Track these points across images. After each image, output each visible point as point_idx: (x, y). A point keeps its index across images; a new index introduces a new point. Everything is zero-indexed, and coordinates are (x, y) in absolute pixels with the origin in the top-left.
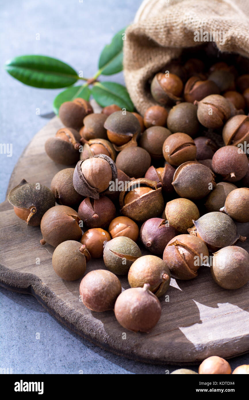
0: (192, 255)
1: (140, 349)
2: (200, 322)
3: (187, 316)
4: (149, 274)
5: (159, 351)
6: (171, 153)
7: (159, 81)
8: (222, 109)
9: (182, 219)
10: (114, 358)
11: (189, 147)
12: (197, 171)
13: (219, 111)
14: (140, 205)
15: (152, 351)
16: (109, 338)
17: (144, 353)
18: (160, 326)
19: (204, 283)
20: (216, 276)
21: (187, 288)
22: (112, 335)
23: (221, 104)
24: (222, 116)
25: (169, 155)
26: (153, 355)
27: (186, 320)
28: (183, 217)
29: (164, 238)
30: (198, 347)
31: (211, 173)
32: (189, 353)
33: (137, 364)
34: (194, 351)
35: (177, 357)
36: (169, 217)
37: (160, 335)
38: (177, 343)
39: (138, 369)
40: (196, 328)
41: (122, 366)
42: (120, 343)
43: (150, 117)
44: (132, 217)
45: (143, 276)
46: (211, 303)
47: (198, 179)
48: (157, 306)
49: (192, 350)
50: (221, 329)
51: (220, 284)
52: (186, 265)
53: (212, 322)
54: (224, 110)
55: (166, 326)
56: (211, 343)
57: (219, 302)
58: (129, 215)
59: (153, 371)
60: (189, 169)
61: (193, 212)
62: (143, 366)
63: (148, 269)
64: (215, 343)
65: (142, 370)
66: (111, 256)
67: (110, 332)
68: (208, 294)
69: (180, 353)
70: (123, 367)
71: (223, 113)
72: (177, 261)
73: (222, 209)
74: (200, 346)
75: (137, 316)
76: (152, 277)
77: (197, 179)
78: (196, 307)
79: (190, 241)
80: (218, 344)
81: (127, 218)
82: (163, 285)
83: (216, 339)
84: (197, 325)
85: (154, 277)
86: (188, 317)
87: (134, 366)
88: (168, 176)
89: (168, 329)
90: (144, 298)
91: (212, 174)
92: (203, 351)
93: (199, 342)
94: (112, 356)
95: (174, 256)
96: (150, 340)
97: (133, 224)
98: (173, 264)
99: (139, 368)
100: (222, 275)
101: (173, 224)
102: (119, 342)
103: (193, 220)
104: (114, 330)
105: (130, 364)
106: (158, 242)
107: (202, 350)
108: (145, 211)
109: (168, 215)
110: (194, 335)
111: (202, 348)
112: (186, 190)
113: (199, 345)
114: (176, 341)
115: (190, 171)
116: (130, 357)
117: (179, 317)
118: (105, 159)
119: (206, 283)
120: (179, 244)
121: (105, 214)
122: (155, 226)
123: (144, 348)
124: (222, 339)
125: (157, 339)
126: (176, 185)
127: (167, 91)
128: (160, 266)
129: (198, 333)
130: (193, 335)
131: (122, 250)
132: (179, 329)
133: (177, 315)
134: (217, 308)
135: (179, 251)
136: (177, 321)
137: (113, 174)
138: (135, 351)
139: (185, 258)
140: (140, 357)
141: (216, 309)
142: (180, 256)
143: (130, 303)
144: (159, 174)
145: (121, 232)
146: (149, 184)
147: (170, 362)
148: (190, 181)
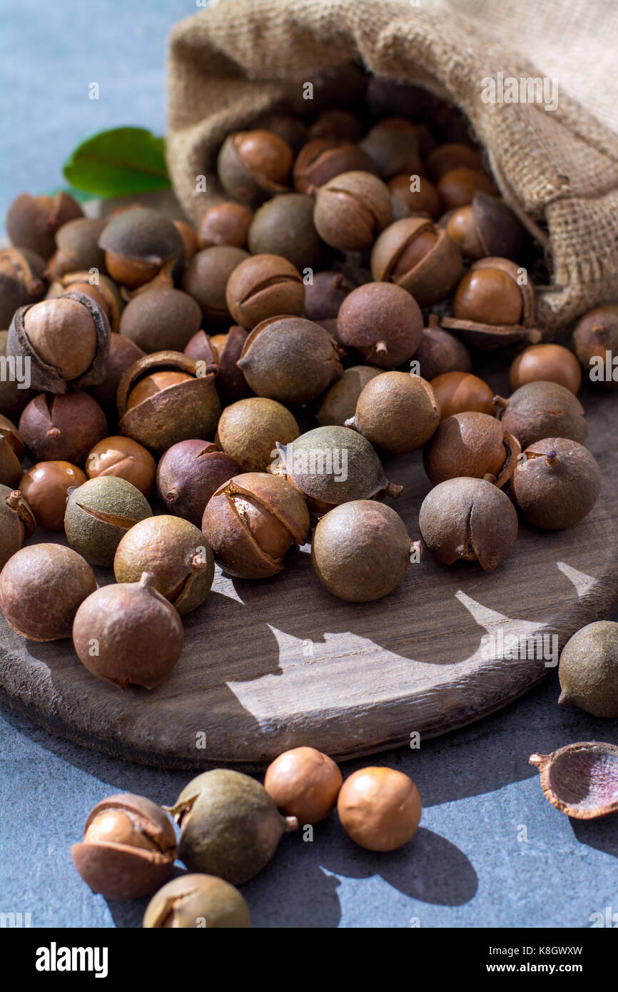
0: (265, 516)
1: (130, 729)
2: (278, 672)
3: (248, 658)
4: (159, 554)
5: (176, 732)
6: (243, 297)
7: (237, 148)
8: (368, 202)
9: (254, 441)
10: (77, 755)
11: (283, 284)
12: (294, 334)
13: (363, 206)
14: (158, 408)
15: (158, 733)
16: (62, 702)
17: (139, 737)
18: (182, 678)
19: (297, 590)
20: (320, 566)
21: (257, 599)
22: (68, 695)
23: (368, 192)
24: (371, 220)
25: (237, 304)
26: (161, 742)
27: (245, 666)
28: (257, 437)
29: (208, 482)
30: (267, 725)
31: (331, 342)
32: (244, 739)
33: (129, 770)
34: (256, 735)
35: (217, 750)
36: (225, 437)
37: (179, 698)
38: (217, 715)
39: (129, 780)
40: (266, 685)
41: (92, 772)
42: (85, 715)
43: (212, 227)
44: (141, 438)
45: (144, 558)
46: (309, 632)
47: (297, 352)
48: (170, 624)
49: (251, 731)
50: (326, 687)
51: (331, 586)
52: (252, 540)
53: (308, 673)
54: (374, 204)
55: (196, 677)
56: (297, 718)
57: (327, 631)
58: (135, 433)
59: (164, 784)
60: (276, 329)
61: (282, 427)
62: (141, 774)
63: (158, 543)
64: (306, 718)
65: (139, 782)
66: (79, 518)
67: (64, 689)
68: (306, 613)
69: (223, 739)
70: (94, 775)
71: (371, 212)
72: (229, 528)
73: (349, 422)
74: (271, 722)
75: (119, 642)
76: (166, 560)
77: (293, 352)
78: (273, 640)
79: (261, 485)
80: (315, 719)
81: (129, 439)
82: (192, 581)
83: (309, 710)
84: (270, 679)
85: (169, 561)
86: (249, 660)
87: (121, 772)
88: (233, 350)
89: (200, 685)
90: (137, 604)
91: (333, 345)
92: (278, 735)
93: (270, 715)
94: (72, 750)
95: (223, 518)
96: (153, 707)
97: (142, 454)
98: (221, 537)
99: (131, 777)
100: (331, 563)
101: (233, 455)
102: (84, 712)
103: (277, 442)
104: (73, 684)
105: (112, 768)
106: (192, 491)
107: (274, 734)
108: (171, 424)
109: (224, 433)
110: (260, 698)
111: (276, 729)
112: (267, 378)
113: (270, 719)
114: (216, 710)
115: (279, 332)
116: (110, 751)
117: (231, 660)
118: (80, 302)
119: (304, 589)
120: (237, 491)
121: (78, 431)
122: (188, 455)
123: (139, 725)
124: (325, 709)
125: (171, 706)
126: (246, 366)
127: (253, 168)
128: (185, 538)
129: (271, 694)
130: (258, 699)
131: (103, 504)
132: (226, 685)
133: (226, 656)
134: (323, 644)
135: (235, 508)
136: (224, 669)
137: (97, 337)
138: (120, 733)
139: (248, 523)
140: (132, 748)
141: (319, 645)
142: (235, 517)
143: (104, 612)
144: (215, 348)
145: (111, 468)
146: (185, 366)
147: (201, 760)
148: (276, 356)
